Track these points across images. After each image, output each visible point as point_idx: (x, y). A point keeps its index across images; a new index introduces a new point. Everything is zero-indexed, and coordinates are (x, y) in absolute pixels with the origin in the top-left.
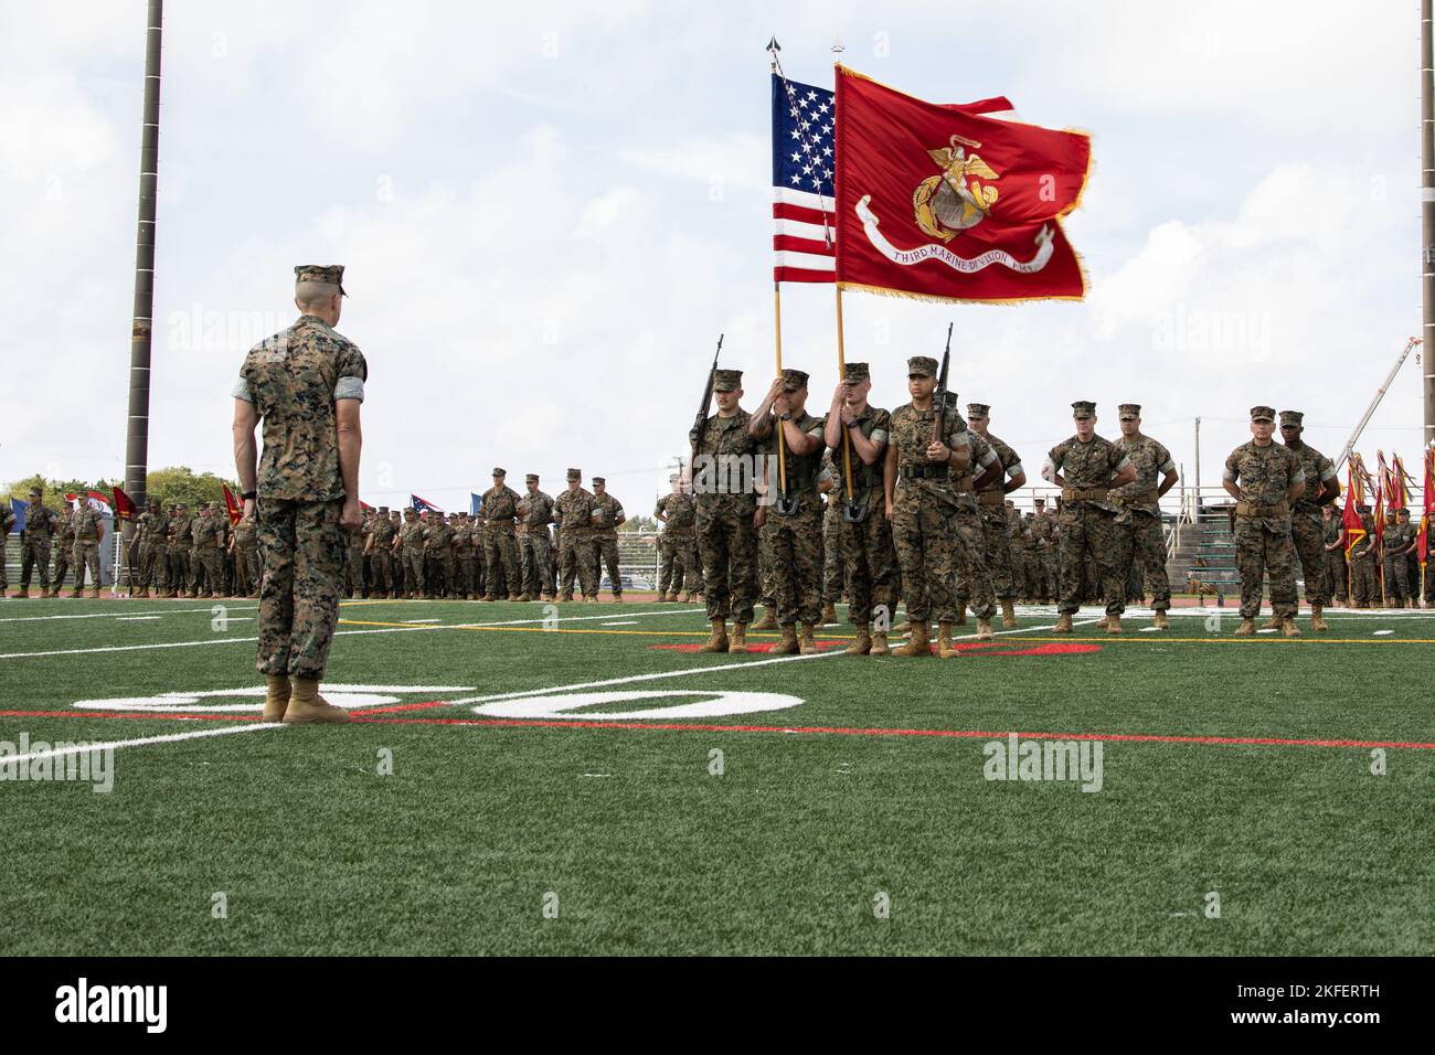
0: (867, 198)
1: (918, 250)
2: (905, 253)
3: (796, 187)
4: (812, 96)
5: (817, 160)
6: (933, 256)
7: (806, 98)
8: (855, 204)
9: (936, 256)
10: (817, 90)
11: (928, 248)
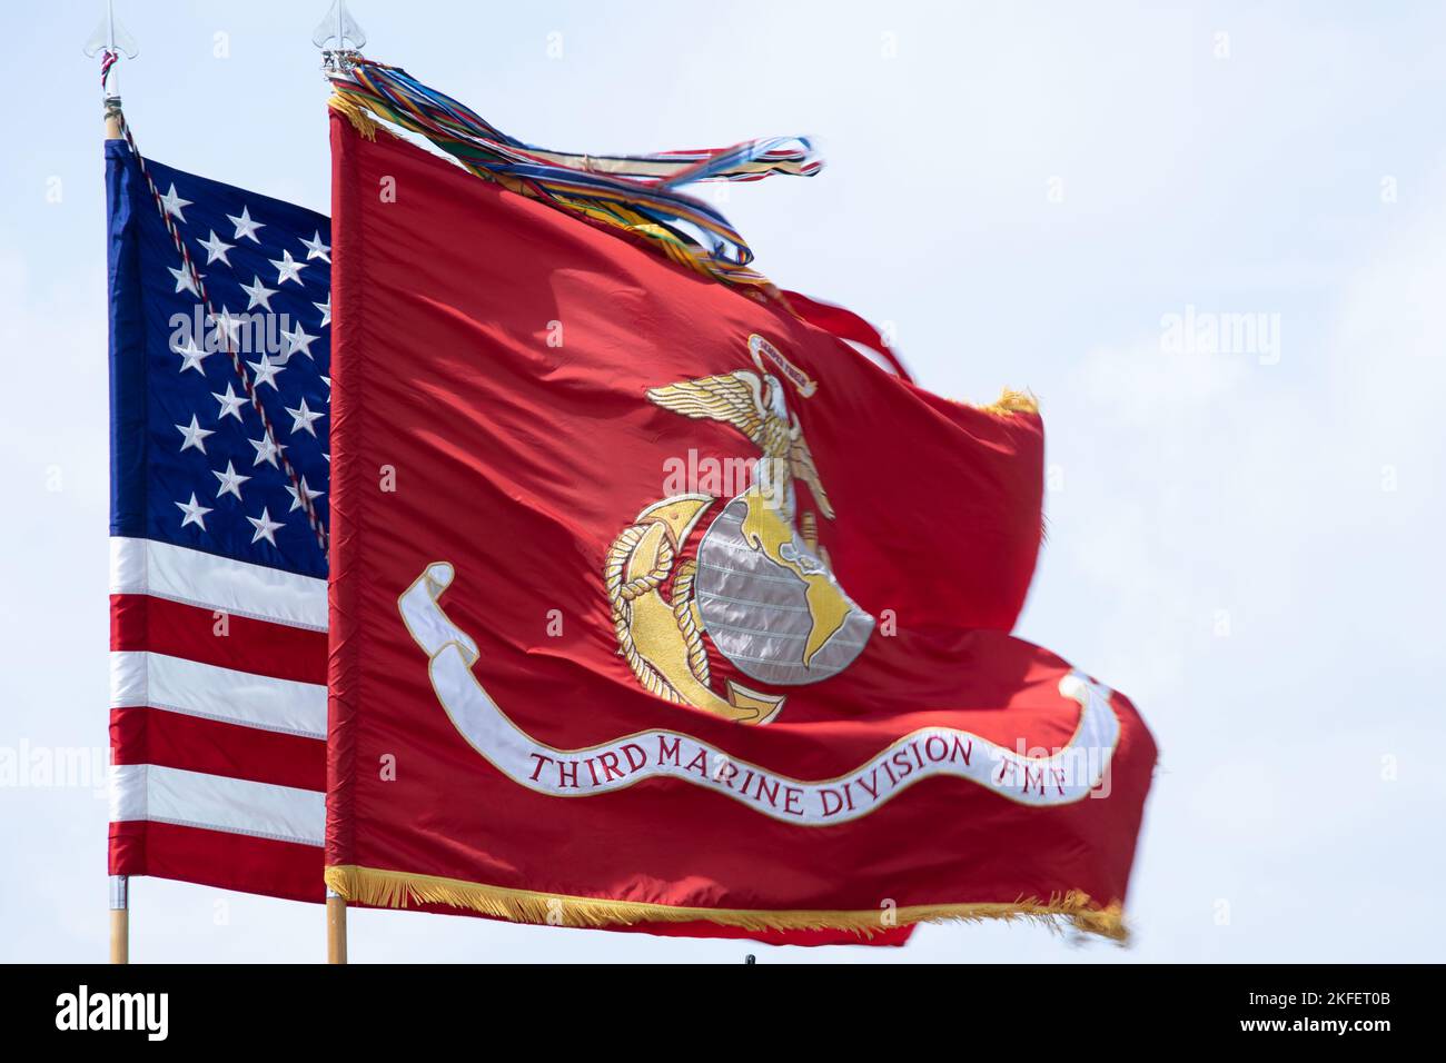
0: (441, 573)
1: (615, 746)
2: (567, 757)
3: (190, 538)
4: (245, 226)
5: (266, 450)
6: (669, 768)
7: (226, 234)
8: (400, 589)
9: (680, 772)
10: (262, 207)
11: (649, 740)
